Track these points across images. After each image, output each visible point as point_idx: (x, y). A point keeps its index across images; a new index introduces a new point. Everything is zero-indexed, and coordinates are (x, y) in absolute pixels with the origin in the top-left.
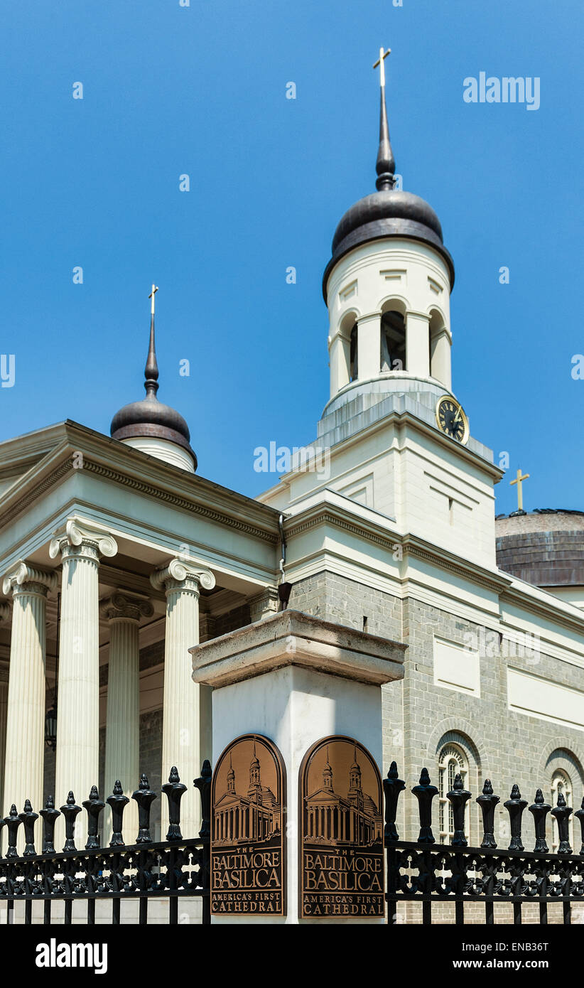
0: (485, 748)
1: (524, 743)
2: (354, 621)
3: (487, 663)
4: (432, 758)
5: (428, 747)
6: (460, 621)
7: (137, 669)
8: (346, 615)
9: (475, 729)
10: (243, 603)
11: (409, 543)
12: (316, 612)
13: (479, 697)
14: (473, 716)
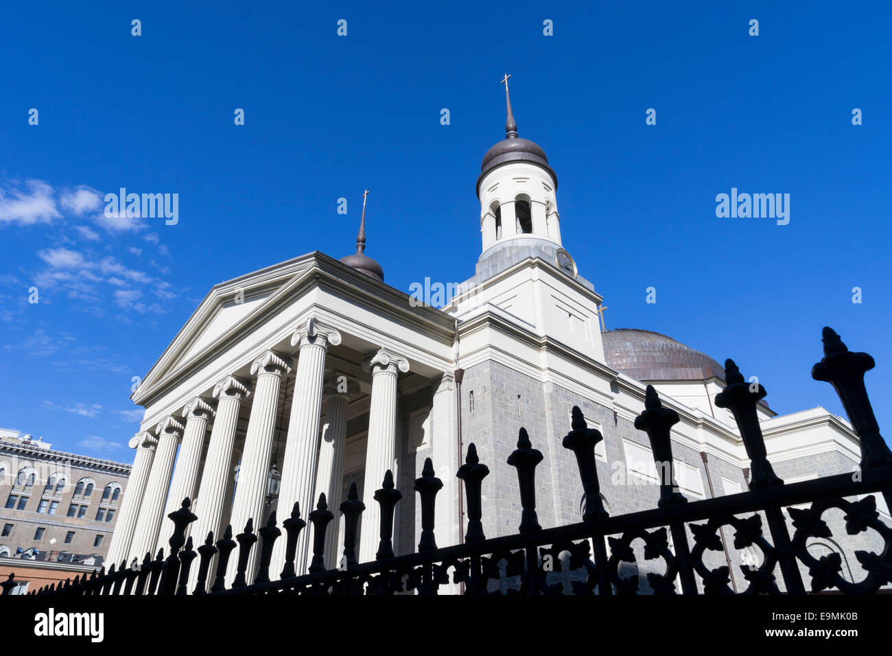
0: (616, 506)
1: (643, 502)
2: (512, 399)
3: (608, 434)
4: (578, 514)
5: (574, 504)
6: (586, 401)
7: (345, 435)
8: (506, 393)
9: (607, 489)
10: (427, 384)
11: (547, 342)
12: (484, 390)
13: (606, 461)
14: (604, 478)
